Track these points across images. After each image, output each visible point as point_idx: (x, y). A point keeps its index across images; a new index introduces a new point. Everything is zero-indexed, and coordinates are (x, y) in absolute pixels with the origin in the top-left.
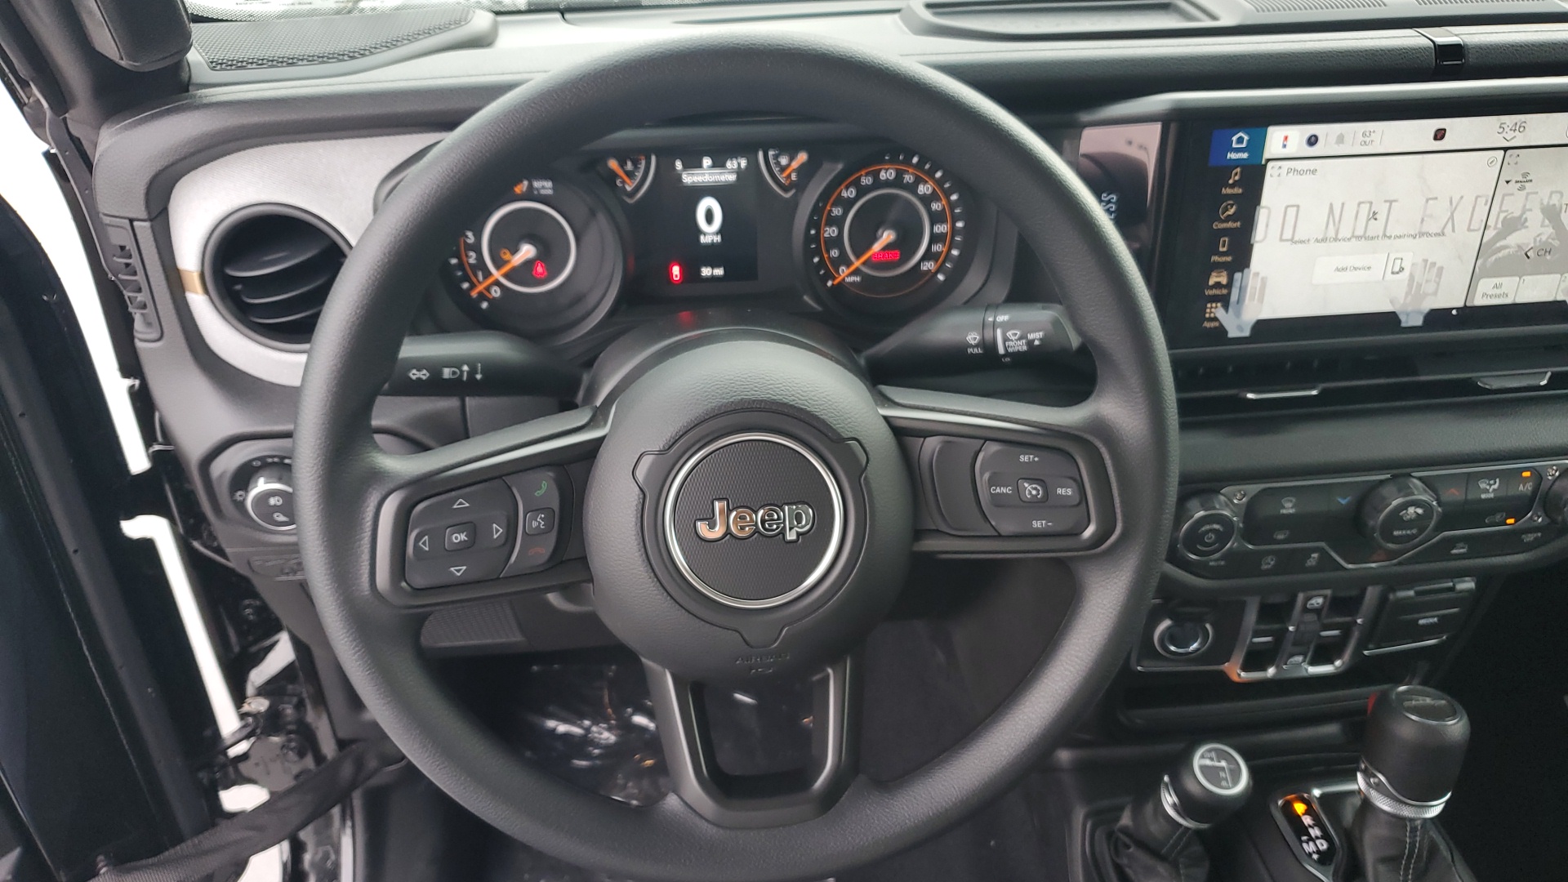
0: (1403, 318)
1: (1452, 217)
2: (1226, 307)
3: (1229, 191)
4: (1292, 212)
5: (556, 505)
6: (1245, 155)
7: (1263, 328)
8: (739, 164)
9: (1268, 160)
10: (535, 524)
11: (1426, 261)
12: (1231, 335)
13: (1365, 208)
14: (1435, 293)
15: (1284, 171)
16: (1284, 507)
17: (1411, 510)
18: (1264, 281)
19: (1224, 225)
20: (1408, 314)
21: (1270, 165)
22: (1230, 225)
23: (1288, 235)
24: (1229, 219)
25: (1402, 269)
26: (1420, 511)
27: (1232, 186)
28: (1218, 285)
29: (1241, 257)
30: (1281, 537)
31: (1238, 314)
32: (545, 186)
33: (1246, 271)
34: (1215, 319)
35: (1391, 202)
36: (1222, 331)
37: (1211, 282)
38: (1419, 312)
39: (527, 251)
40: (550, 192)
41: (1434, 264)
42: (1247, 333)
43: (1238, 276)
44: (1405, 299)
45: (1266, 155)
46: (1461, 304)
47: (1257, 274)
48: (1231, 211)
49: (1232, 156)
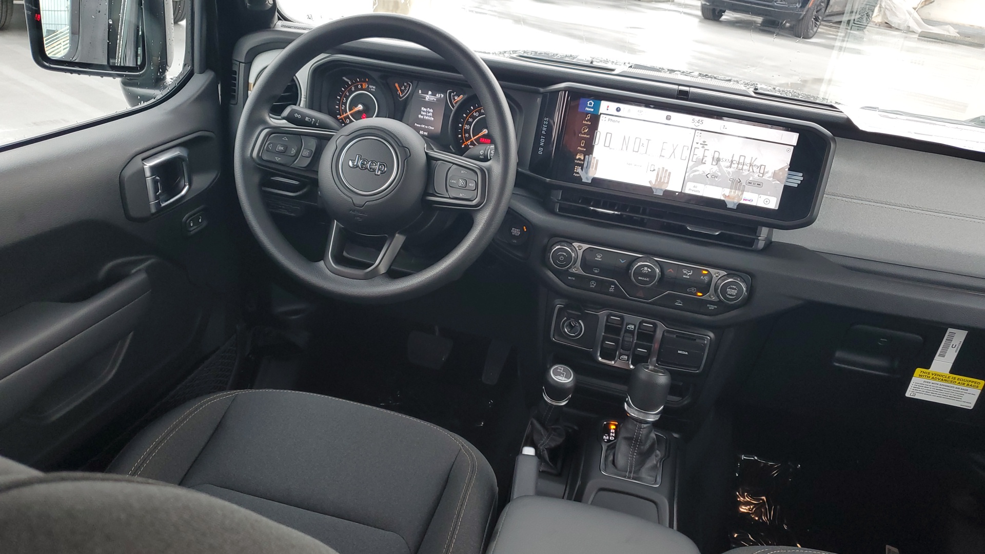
0: (654, 190)
1: (674, 152)
2: (582, 169)
3: (585, 122)
4: (609, 135)
5: (314, 150)
6: (592, 110)
7: (596, 181)
8: (441, 96)
9: (601, 114)
10: (305, 153)
11: (663, 168)
12: (583, 181)
13: (638, 140)
14: (668, 183)
15: (607, 119)
16: (597, 257)
17: (646, 268)
18: (597, 161)
19: (583, 136)
20: (656, 189)
21: (602, 115)
22: (585, 136)
23: (607, 144)
24: (585, 134)
25: (654, 170)
26: (650, 270)
27: (587, 121)
28: (579, 159)
29: (589, 149)
30: (596, 271)
31: (587, 173)
32: (373, 88)
33: (590, 155)
34: (578, 173)
35: (649, 140)
36: (580, 178)
37: (577, 158)
38: (661, 190)
39: (360, 107)
40: (374, 90)
41: (666, 170)
42: (590, 181)
43: (587, 157)
44: (655, 182)
45: (601, 111)
46: (680, 191)
47: (595, 158)
48: (586, 131)
49: (587, 109)
